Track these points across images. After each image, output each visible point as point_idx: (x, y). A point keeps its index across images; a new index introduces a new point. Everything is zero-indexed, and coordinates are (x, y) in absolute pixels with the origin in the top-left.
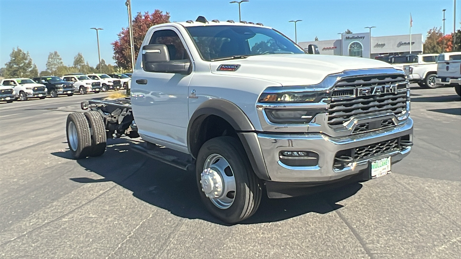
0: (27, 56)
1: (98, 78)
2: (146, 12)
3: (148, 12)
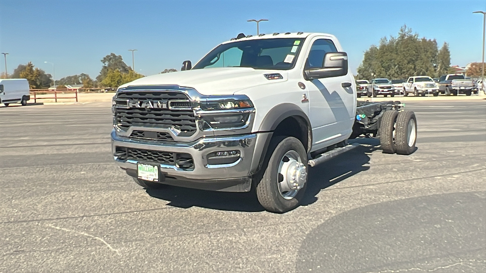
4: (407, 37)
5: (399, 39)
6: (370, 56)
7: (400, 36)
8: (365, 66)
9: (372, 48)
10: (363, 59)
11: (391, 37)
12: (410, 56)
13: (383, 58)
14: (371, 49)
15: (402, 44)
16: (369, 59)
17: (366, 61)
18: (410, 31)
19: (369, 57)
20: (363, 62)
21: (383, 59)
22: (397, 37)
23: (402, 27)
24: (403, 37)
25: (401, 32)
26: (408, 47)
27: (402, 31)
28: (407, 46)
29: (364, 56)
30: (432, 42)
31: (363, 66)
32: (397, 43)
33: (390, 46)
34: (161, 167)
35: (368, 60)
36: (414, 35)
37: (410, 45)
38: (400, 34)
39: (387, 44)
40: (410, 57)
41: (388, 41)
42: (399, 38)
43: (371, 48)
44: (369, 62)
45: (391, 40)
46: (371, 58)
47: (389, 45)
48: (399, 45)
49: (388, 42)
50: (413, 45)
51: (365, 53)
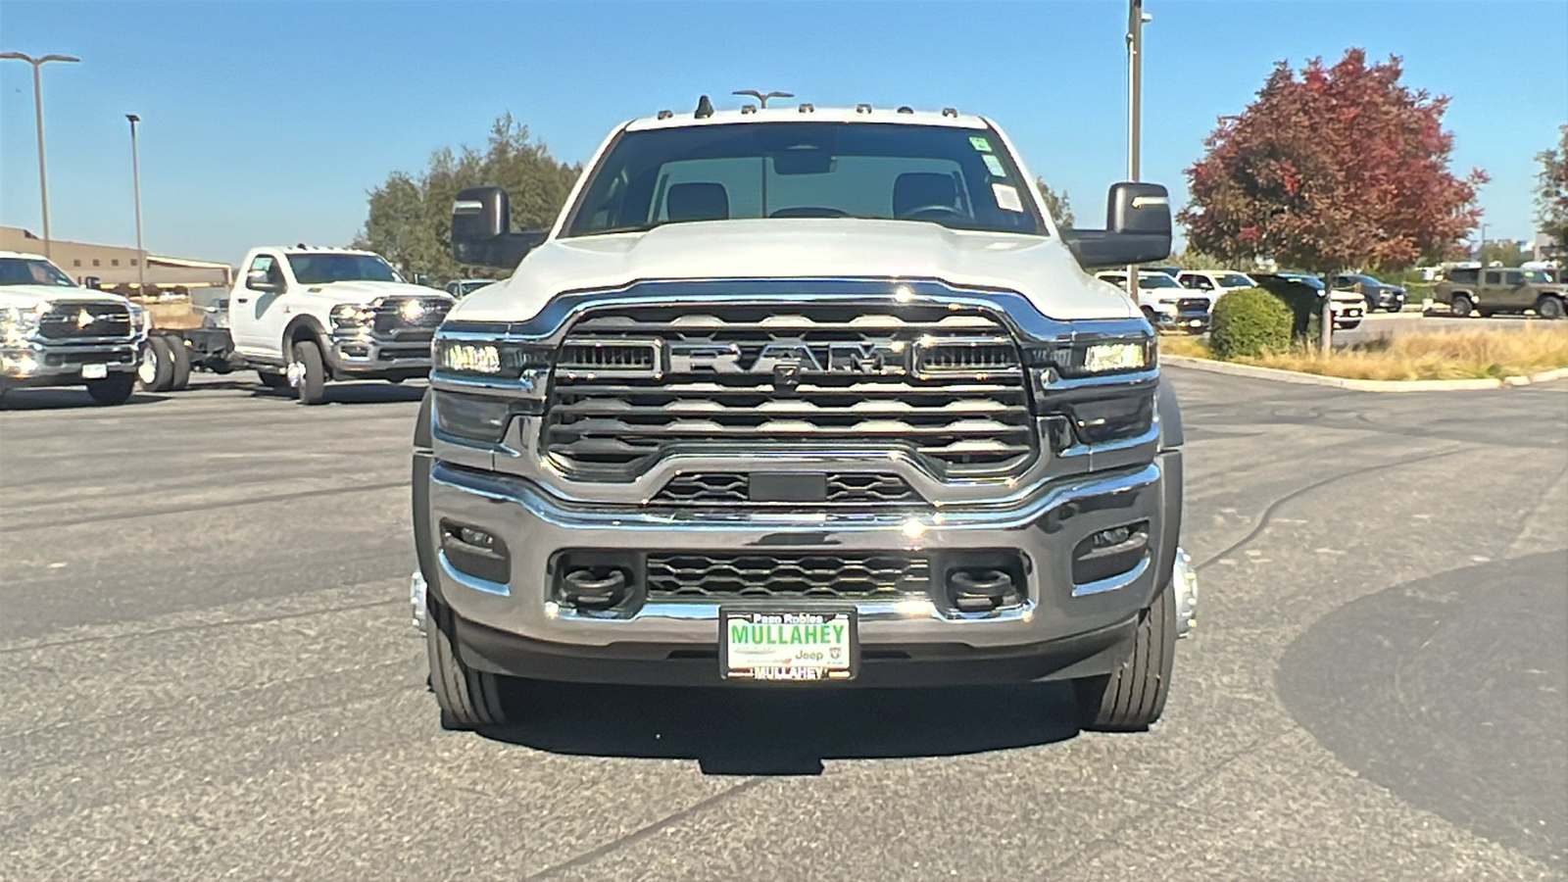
0: (1060, 207)
1: (1210, 284)
2: (1313, 60)
3: (1317, 58)
4: (514, 153)
5: (492, 157)
6: (391, 206)
7: (492, 146)
8: (375, 237)
9: (394, 179)
10: (366, 216)
11: (465, 148)
12: (529, 212)
13: (443, 214)
14: (392, 185)
15: (502, 172)
16: (387, 217)
17: (374, 222)
18: (524, 134)
19: (387, 209)
20: (367, 224)
21: (443, 218)
22: (483, 151)
23: (498, 121)
24: (501, 150)
25: (495, 136)
26: (519, 183)
27: (499, 131)
28: (516, 179)
29: (369, 207)
30: (571, 171)
31: (370, 239)
32: (486, 170)
33: (464, 178)
34: (859, 612)
35: (383, 221)
36: (534, 147)
37: (525, 177)
38: (491, 140)
39: (455, 170)
40: (530, 216)
41: (456, 162)
42: (490, 154)
43: (390, 181)
44: (385, 227)
45: (466, 162)
46: (392, 212)
47: (461, 175)
48: (491, 177)
49: (454, 166)
50: (535, 178)
51: (370, 198)
